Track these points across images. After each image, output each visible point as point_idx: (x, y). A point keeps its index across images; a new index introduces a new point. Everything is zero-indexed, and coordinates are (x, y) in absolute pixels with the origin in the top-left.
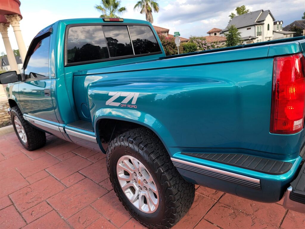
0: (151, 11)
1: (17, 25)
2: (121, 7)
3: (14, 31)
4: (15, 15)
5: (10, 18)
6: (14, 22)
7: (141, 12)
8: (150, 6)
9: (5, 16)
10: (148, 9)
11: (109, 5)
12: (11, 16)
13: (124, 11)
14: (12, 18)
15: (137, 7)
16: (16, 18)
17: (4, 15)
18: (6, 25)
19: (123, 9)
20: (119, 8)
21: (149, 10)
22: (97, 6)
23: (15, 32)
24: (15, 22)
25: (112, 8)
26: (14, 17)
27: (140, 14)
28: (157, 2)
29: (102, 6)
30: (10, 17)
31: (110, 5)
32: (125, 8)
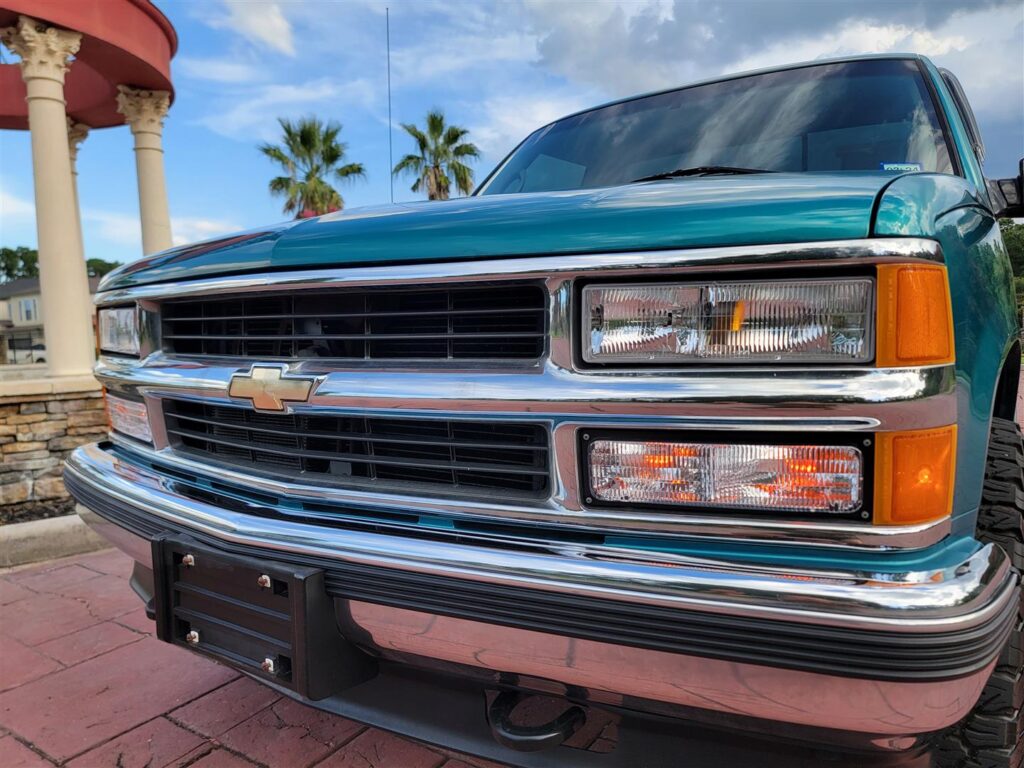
0: (447, 189)
1: (154, 127)
2: (350, 163)
3: (136, 149)
4: (155, 93)
5: (137, 98)
6: (146, 116)
7: (415, 188)
8: (446, 174)
9: (120, 88)
10: (439, 179)
11: (309, 151)
12: (144, 93)
13: (356, 175)
14: (144, 101)
15: (404, 169)
16: (157, 103)
17: (119, 83)
18: (79, 126)
19: (353, 170)
20: (340, 164)
21: (443, 184)
22: (265, 147)
23: (140, 151)
24: (151, 117)
25: (318, 160)
26: (150, 100)
27: (411, 192)
28: (469, 166)
29: (286, 150)
30: (138, 95)
31: (312, 152)
32: (362, 167)
